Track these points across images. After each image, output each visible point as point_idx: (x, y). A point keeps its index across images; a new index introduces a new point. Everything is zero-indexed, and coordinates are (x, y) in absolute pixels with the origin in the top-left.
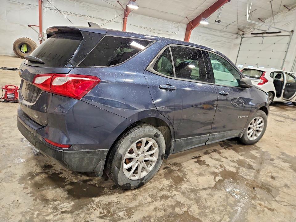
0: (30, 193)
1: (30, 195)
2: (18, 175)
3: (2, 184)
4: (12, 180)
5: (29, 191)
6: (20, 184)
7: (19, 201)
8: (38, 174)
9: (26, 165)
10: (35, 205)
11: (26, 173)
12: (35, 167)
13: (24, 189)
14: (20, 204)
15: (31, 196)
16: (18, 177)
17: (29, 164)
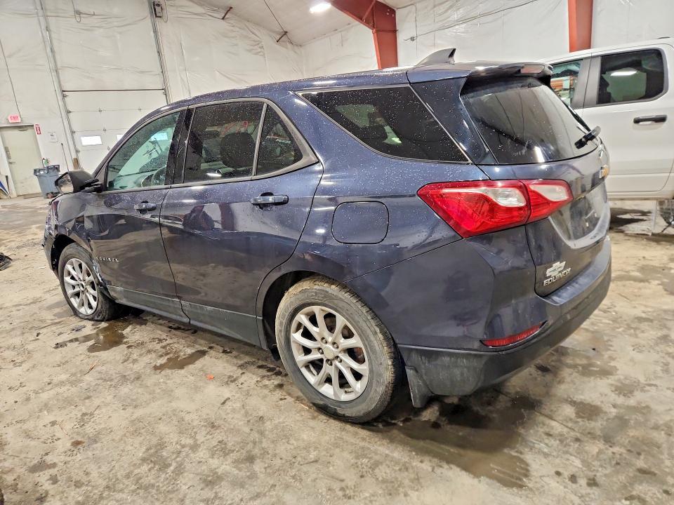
0: (609, 350)
1: (612, 348)
2: (610, 381)
3: (646, 381)
4: (626, 378)
5: (609, 352)
6: (615, 367)
7: (633, 348)
8: (575, 366)
9: (580, 392)
10: (615, 337)
11: (592, 378)
12: (568, 379)
13: (616, 358)
14: (633, 346)
15: (611, 346)
16: (611, 380)
17: (572, 390)
